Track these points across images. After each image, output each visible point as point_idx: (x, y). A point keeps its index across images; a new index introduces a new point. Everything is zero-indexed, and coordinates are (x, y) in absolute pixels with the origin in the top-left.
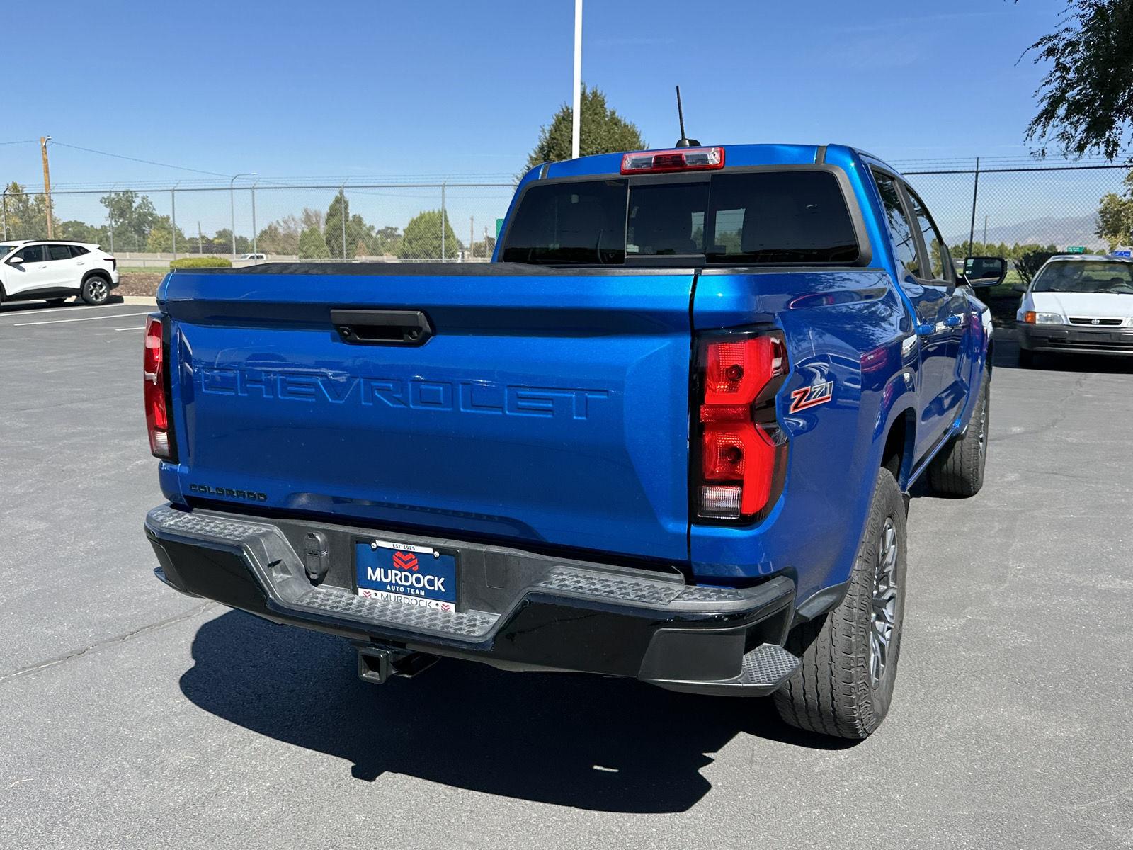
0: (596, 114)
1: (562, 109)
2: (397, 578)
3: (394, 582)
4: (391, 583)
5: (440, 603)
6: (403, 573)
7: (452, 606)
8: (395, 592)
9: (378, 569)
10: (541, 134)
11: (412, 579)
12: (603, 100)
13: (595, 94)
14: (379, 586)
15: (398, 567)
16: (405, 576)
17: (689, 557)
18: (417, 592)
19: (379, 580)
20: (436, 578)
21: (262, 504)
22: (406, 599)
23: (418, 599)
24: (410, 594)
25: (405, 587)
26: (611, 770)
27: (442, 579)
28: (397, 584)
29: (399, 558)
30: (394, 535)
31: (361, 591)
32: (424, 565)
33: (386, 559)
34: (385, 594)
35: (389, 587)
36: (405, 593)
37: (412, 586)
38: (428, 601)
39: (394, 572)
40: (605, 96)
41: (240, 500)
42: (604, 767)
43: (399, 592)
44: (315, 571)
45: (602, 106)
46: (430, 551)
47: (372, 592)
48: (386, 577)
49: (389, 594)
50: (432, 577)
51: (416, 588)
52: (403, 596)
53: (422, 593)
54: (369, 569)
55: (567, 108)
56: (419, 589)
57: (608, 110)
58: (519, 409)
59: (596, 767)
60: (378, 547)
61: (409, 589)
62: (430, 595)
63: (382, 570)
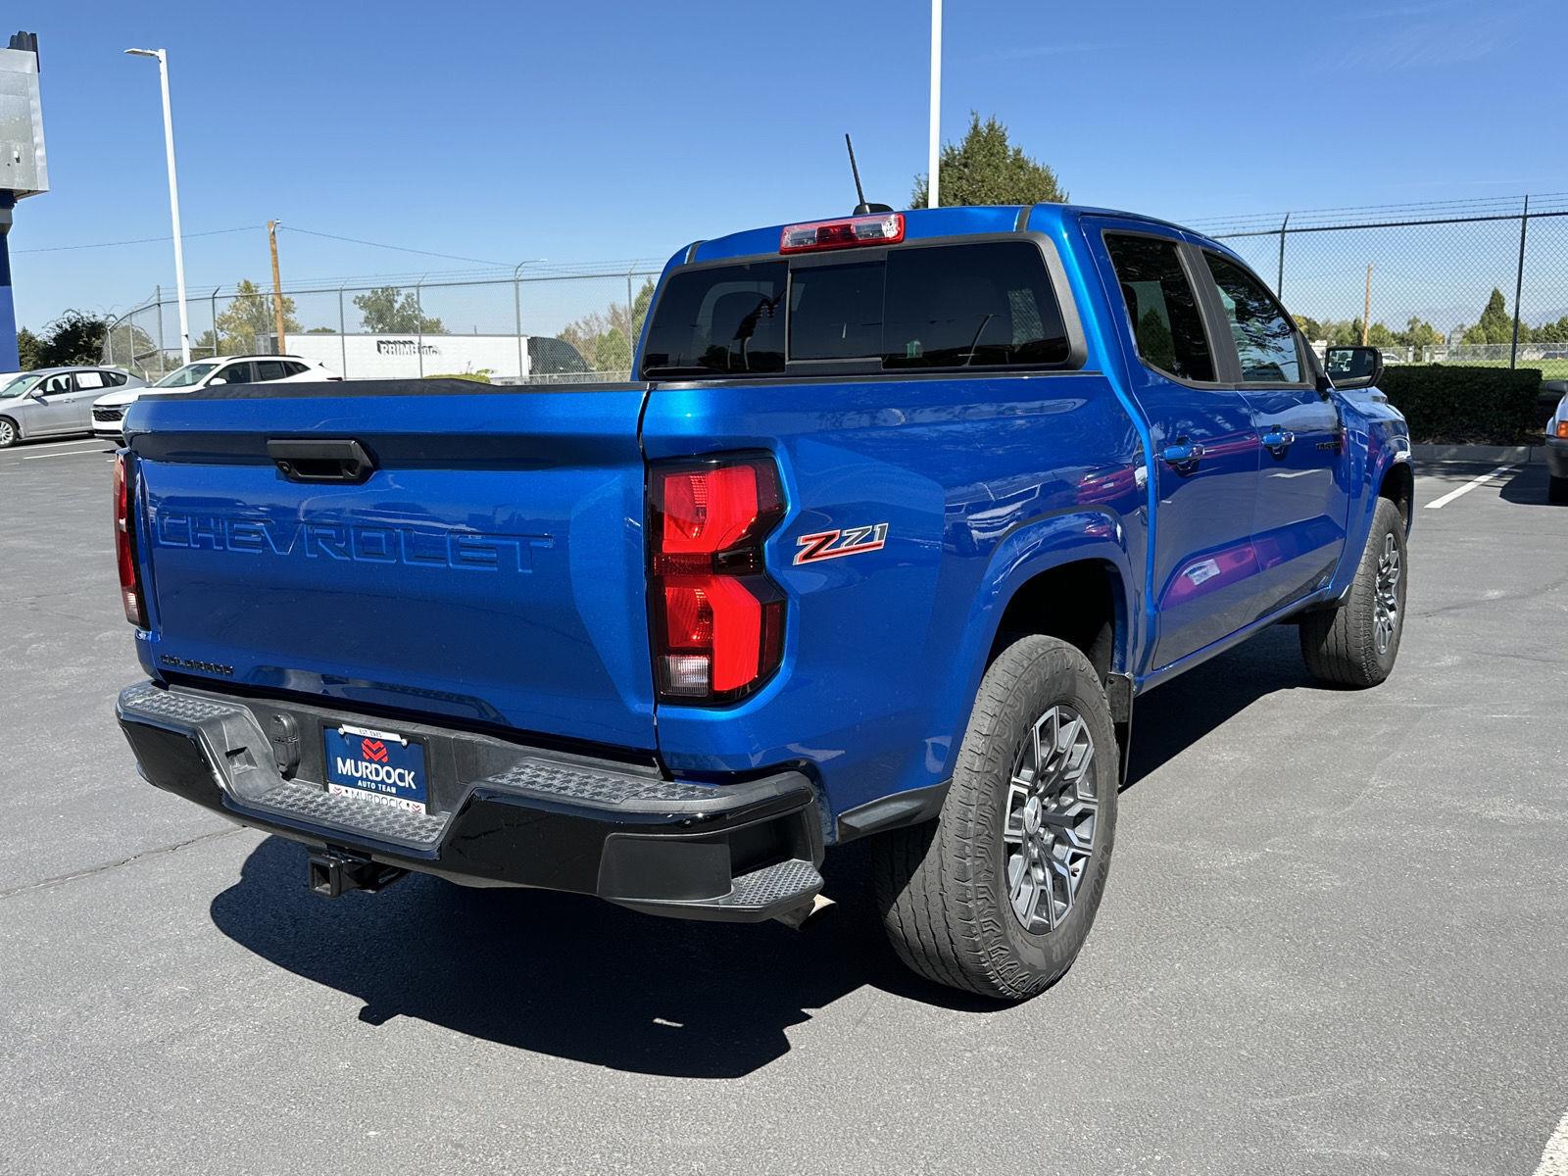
0: (992, 155)
1: (945, 150)
2: (368, 771)
3: (365, 777)
4: (361, 778)
5: (411, 803)
6: (374, 766)
7: (423, 806)
8: (366, 789)
9: (348, 760)
10: (915, 188)
11: (383, 774)
12: (1004, 135)
13: (991, 127)
14: (350, 781)
15: (367, 758)
16: (376, 769)
17: (658, 746)
18: (388, 789)
19: (349, 774)
20: (406, 772)
21: (229, 679)
22: (377, 798)
23: (389, 798)
24: (382, 792)
25: (376, 782)
26: (674, 1024)
27: (413, 774)
28: (367, 779)
29: (367, 746)
30: (363, 719)
31: (332, 787)
32: (394, 756)
33: (356, 748)
34: (356, 791)
35: (360, 783)
36: (377, 790)
37: (383, 782)
38: (399, 800)
39: (365, 764)
40: (1006, 129)
41: (209, 675)
42: (668, 1020)
43: (370, 790)
44: (283, 762)
45: (1002, 143)
46: (396, 738)
47: (343, 788)
48: (357, 771)
49: (360, 791)
50: (402, 771)
51: (387, 785)
52: (374, 794)
53: (394, 790)
54: (339, 759)
55: (951, 148)
56: (391, 785)
57: (1010, 148)
58: (463, 560)
59: (658, 1021)
60: (345, 733)
61: (380, 785)
62: (403, 793)
63: (353, 761)
